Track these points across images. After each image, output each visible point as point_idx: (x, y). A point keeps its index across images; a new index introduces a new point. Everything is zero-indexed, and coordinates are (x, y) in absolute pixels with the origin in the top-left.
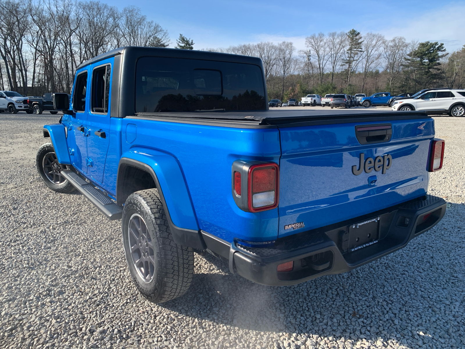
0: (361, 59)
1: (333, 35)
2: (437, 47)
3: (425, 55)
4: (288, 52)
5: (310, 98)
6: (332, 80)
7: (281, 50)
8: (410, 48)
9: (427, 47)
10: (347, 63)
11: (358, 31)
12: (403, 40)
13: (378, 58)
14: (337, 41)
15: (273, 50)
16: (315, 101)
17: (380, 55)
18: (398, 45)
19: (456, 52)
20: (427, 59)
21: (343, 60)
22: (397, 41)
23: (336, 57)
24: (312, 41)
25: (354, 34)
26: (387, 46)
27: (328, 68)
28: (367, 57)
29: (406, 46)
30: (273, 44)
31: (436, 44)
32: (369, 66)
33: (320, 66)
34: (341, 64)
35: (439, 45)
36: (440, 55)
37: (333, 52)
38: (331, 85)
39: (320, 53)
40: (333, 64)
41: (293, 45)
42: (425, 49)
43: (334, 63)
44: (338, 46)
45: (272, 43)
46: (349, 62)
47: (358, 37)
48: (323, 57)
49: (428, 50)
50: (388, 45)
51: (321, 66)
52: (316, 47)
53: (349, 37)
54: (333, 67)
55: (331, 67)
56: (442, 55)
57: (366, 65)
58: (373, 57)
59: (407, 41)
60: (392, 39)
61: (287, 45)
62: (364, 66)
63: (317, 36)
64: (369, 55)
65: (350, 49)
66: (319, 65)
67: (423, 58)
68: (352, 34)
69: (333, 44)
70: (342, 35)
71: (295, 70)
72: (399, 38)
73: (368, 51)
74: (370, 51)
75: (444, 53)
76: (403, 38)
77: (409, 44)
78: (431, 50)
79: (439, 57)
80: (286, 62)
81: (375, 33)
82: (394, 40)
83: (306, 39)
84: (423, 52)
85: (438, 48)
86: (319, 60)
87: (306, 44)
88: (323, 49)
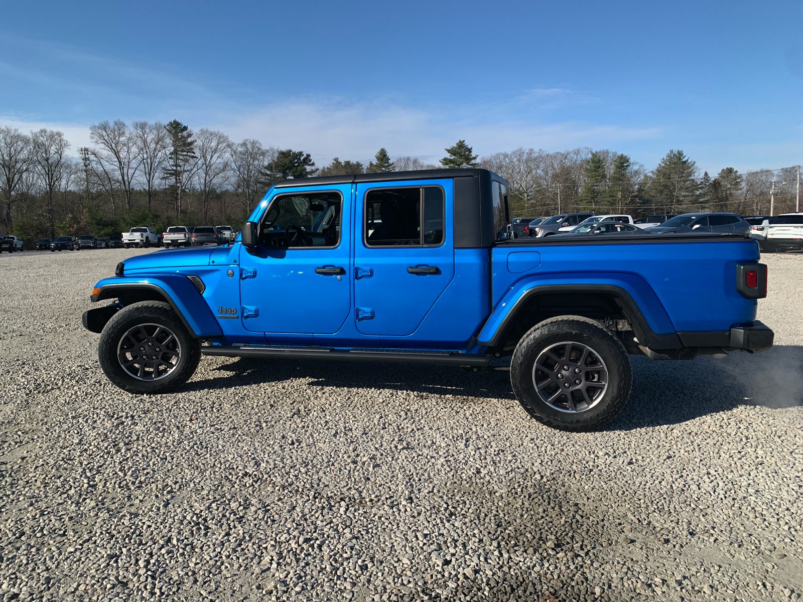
0: (195, 169)
1: (143, 126)
2: (302, 158)
3: (289, 168)
4: (53, 149)
5: (139, 234)
6: (149, 202)
7: (38, 145)
8: (270, 158)
9: (289, 158)
10: (172, 174)
11: (184, 124)
12: (258, 145)
13: (224, 170)
14: (150, 137)
15: (19, 143)
16: (147, 238)
17: (226, 165)
18: (251, 152)
19: (326, 168)
20: (292, 176)
21: (163, 168)
22: (249, 146)
23: (151, 164)
24: (104, 134)
25: (176, 128)
26: (235, 152)
27: (139, 181)
28: (204, 167)
29: (263, 154)
30: (19, 131)
31: (301, 154)
32: (211, 180)
33: (123, 178)
34: (162, 176)
35: (305, 156)
36: (308, 170)
37: (145, 156)
38: (150, 211)
39: (121, 156)
40: (148, 176)
41: (65, 137)
42: (287, 161)
43: (150, 175)
44: (153, 146)
45: (16, 130)
46: (177, 174)
47: (185, 133)
48: (127, 163)
49: (291, 162)
50: (237, 151)
51: (126, 178)
52: (113, 145)
53: (170, 132)
54: (149, 181)
55: (145, 181)
56: (310, 171)
57: (205, 180)
58: (216, 168)
59: (265, 147)
60: (241, 142)
61: (52, 137)
62: (202, 181)
63: (112, 124)
64: (207, 162)
65: (175, 152)
66: (123, 175)
67: (286, 173)
68: (174, 128)
69: (145, 142)
70: (158, 127)
71: (68, 183)
72: (252, 141)
73: (206, 157)
74: (209, 157)
75: (313, 168)
76: (257, 142)
77: (268, 151)
78: (296, 163)
79: (307, 173)
80: (53, 168)
81: (213, 131)
82: (244, 144)
83: (91, 128)
84: (286, 164)
85: (304, 160)
86: (121, 168)
87: (92, 138)
88: (126, 150)
